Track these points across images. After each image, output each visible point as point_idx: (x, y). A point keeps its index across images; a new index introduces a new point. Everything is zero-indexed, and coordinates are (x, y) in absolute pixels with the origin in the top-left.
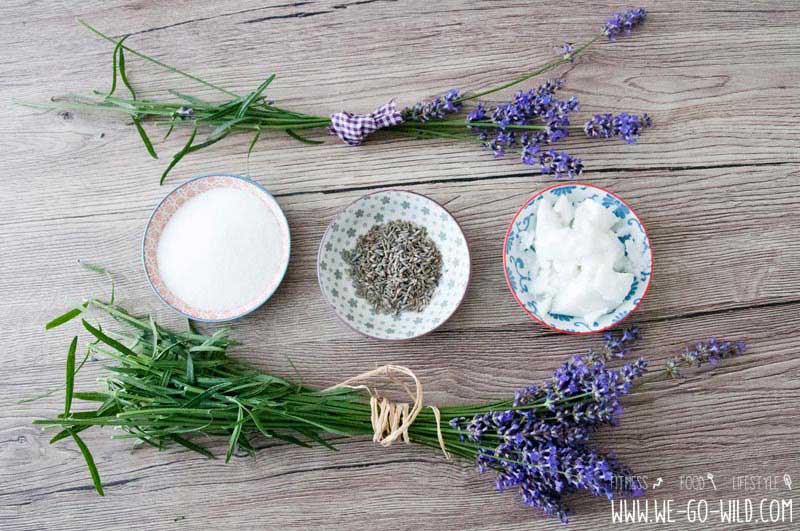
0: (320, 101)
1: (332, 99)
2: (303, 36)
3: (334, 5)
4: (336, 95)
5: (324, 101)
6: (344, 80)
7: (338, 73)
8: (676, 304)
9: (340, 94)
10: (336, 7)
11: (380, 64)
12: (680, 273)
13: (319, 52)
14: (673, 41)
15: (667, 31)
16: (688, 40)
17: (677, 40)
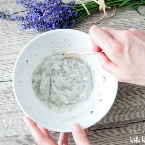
0: (9, 47)
1: (13, 47)
2: (3, 24)
3: (14, 12)
4: (15, 45)
5: (11, 47)
6: (18, 40)
7: (16, 37)
8: (139, 117)
9: (17, 45)
10: (15, 13)
11: (31, 33)
12: (140, 105)
13: (8, 30)
14: (136, 21)
15: (133, 18)
16: (141, 20)
17: (137, 21)
